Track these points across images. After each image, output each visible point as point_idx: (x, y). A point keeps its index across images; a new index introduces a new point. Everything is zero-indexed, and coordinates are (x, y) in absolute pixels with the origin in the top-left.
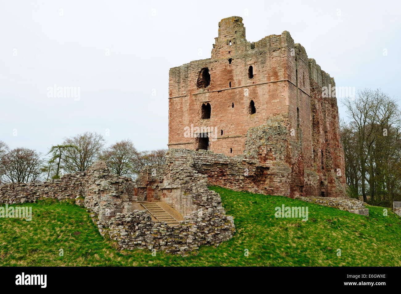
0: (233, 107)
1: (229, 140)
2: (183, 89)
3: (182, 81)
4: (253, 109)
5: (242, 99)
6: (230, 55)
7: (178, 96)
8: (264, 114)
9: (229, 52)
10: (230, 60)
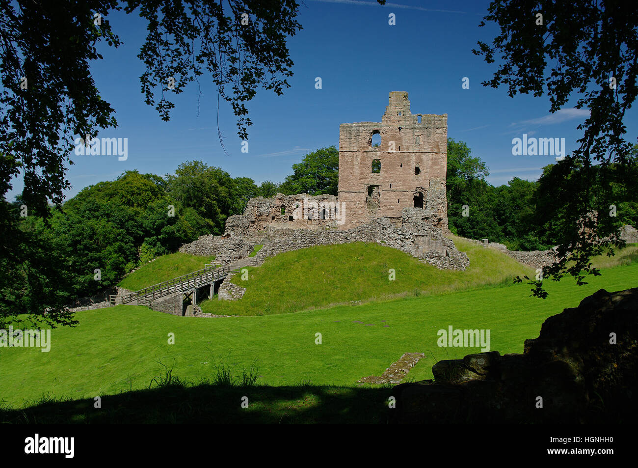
0: (401, 167)
1: (398, 193)
2: (354, 145)
3: (353, 137)
4: (417, 171)
5: (409, 161)
6: (400, 124)
7: (348, 150)
8: (427, 176)
9: (399, 121)
10: (400, 129)
